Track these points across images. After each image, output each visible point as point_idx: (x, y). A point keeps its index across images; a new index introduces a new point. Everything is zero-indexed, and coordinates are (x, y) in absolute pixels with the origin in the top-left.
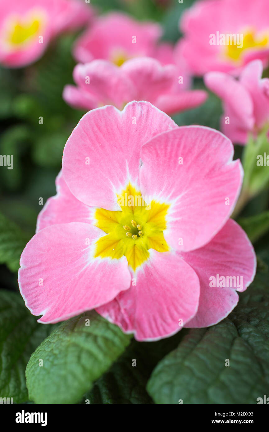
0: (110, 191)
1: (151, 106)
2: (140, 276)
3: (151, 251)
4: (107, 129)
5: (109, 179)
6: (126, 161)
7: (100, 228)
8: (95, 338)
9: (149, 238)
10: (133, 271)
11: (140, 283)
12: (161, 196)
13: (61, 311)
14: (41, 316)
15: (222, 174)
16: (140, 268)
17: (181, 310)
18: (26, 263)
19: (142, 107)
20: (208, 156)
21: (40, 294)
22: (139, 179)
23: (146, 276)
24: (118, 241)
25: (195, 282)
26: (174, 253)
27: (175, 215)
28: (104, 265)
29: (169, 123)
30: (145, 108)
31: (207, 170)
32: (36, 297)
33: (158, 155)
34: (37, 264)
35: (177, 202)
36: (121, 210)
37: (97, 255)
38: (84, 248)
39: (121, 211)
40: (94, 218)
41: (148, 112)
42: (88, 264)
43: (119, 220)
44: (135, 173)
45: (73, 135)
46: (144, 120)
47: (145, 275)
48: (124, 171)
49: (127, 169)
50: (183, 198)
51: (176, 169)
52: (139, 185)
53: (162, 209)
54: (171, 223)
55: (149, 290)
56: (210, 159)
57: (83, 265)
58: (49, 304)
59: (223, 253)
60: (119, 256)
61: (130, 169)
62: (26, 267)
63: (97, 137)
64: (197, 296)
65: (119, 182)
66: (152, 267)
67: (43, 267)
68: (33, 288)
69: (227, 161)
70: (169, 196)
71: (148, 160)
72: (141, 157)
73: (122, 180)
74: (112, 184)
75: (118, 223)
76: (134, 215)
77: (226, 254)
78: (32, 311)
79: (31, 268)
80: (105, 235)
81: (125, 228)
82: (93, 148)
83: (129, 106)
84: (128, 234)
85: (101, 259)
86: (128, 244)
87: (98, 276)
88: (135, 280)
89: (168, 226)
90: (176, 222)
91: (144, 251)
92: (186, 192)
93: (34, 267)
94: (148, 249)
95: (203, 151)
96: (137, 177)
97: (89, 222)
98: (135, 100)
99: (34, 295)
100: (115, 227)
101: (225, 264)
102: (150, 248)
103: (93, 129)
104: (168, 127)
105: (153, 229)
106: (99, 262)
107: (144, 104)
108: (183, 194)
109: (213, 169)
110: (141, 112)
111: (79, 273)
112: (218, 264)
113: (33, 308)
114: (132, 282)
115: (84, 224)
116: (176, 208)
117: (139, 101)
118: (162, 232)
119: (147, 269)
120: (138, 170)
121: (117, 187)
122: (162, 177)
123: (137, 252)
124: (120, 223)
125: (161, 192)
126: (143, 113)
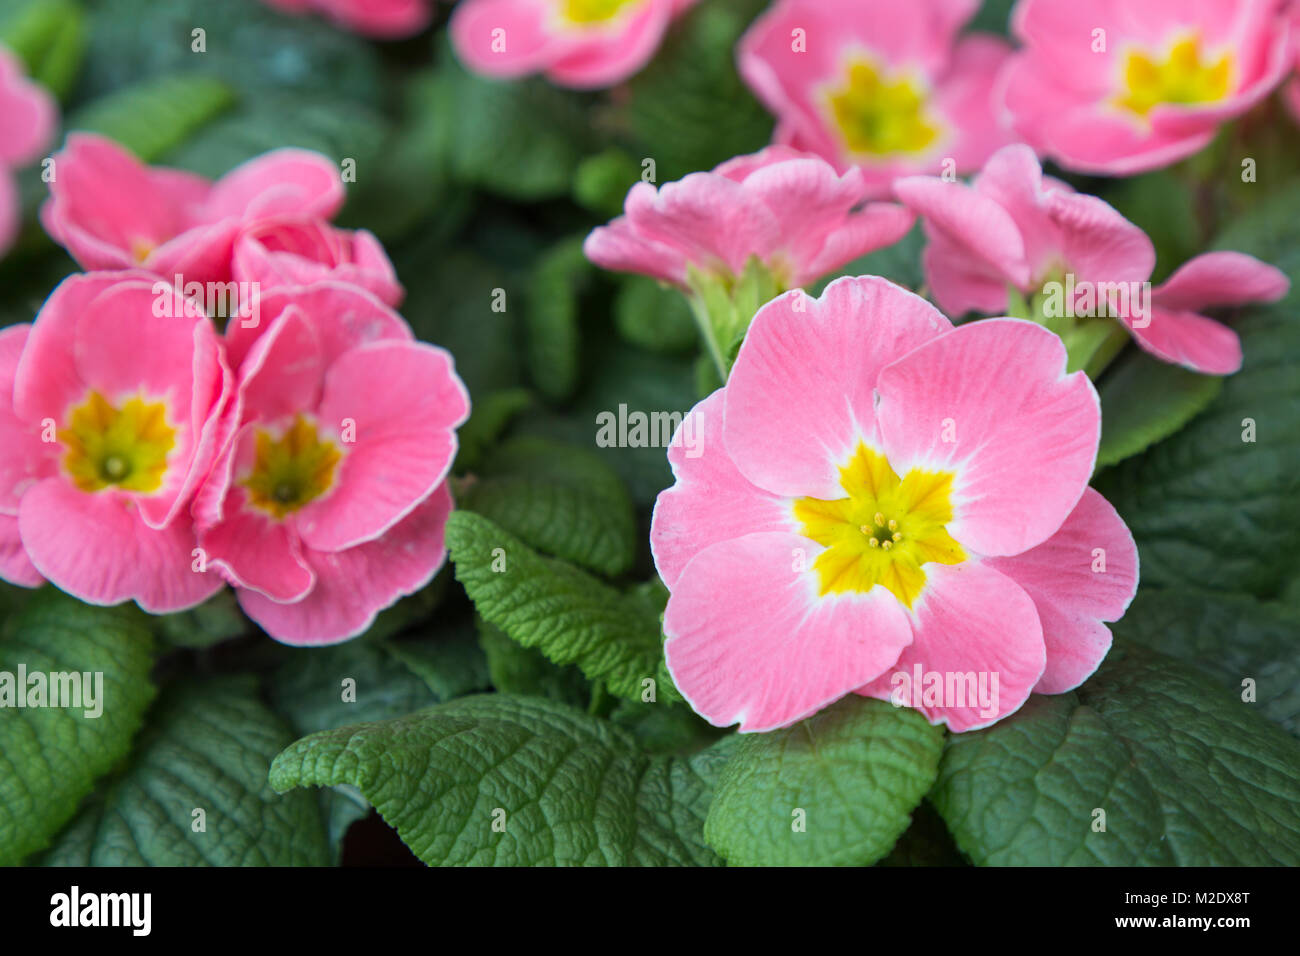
0: (823, 462)
1: (885, 285)
2: (922, 615)
3: (928, 569)
4: (795, 339)
5: (817, 438)
6: (846, 397)
7: (813, 537)
8: (884, 741)
9: (918, 542)
10: (908, 609)
11: (928, 627)
12: (931, 458)
13: (782, 707)
14: (737, 725)
15: (1052, 400)
16: (918, 601)
17: (1013, 664)
18: (676, 627)
19: (865, 288)
20: (1018, 370)
21: (716, 685)
22: (879, 431)
23: (935, 614)
24: (858, 557)
25: (1029, 608)
26: (978, 564)
27: (970, 491)
28: (845, 610)
29: (928, 315)
30: (871, 288)
31: (1020, 398)
32: (708, 692)
33: (918, 381)
34: (700, 625)
35: (970, 464)
36: (848, 496)
37: (825, 590)
38: (791, 581)
39: (848, 499)
40: (794, 520)
41: (879, 294)
42: (810, 612)
43: (850, 516)
44: (868, 420)
45: (740, 361)
46: (870, 313)
47: (932, 614)
48: (845, 417)
49: (851, 412)
50: (980, 456)
51: (958, 402)
52: (880, 441)
53: (939, 484)
54: (963, 508)
55: (947, 638)
56: (1022, 375)
57: (800, 615)
58: (743, 701)
59: (1074, 550)
60: (868, 588)
61: (857, 412)
62: (677, 636)
63: (778, 356)
64: (1038, 633)
65: (840, 441)
66: (939, 597)
67: (712, 632)
68: (699, 677)
69: (1056, 376)
70: (950, 457)
71: (894, 391)
72: (879, 386)
73: (844, 436)
74: (825, 447)
75: (847, 522)
76: (880, 500)
77: (1079, 550)
78: (710, 720)
79: (687, 636)
80: (825, 550)
81: (864, 532)
82: (775, 381)
83: (833, 288)
84: (874, 541)
85: (835, 597)
86: (880, 559)
87: (841, 630)
88: (918, 624)
89: (957, 514)
90: (975, 505)
91: (914, 568)
92: (986, 444)
93: (695, 633)
94: (920, 564)
95: (1006, 363)
96: (875, 428)
97: (786, 529)
98: (849, 275)
99: (703, 689)
100: (845, 531)
101: (1078, 571)
102: (925, 562)
103: (769, 341)
104: (927, 322)
105: (925, 525)
106: (834, 603)
107: (869, 280)
108: (979, 448)
109: (1031, 394)
110: (863, 297)
111: (796, 631)
112: (1065, 573)
113: (712, 713)
114: (913, 628)
115: (775, 534)
116: (969, 477)
117: (860, 277)
118: (942, 527)
119: (930, 601)
120: (873, 412)
121: (838, 452)
122: (927, 420)
123: (903, 573)
124: (851, 520)
125: (930, 452)
126: (867, 298)
